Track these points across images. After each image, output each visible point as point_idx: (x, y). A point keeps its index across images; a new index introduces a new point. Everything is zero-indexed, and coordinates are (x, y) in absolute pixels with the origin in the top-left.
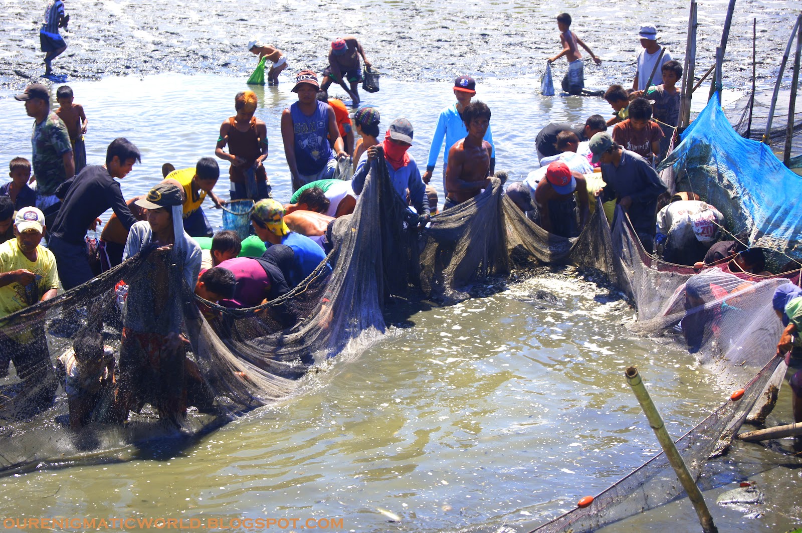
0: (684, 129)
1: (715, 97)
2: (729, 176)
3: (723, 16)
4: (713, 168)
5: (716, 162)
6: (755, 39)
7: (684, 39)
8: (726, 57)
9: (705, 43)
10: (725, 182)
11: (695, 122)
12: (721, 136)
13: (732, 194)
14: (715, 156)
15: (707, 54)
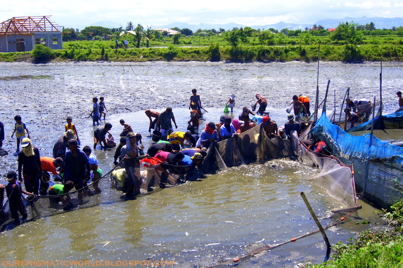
0: (316, 122)
1: (324, 113)
2: (329, 136)
3: (326, 89)
4: (324, 133)
5: (325, 132)
6: (335, 95)
7: (315, 95)
8: (327, 101)
9: (321, 97)
10: (328, 137)
11: (319, 120)
12: (326, 124)
13: (331, 141)
14: (324, 130)
15: (321, 100)
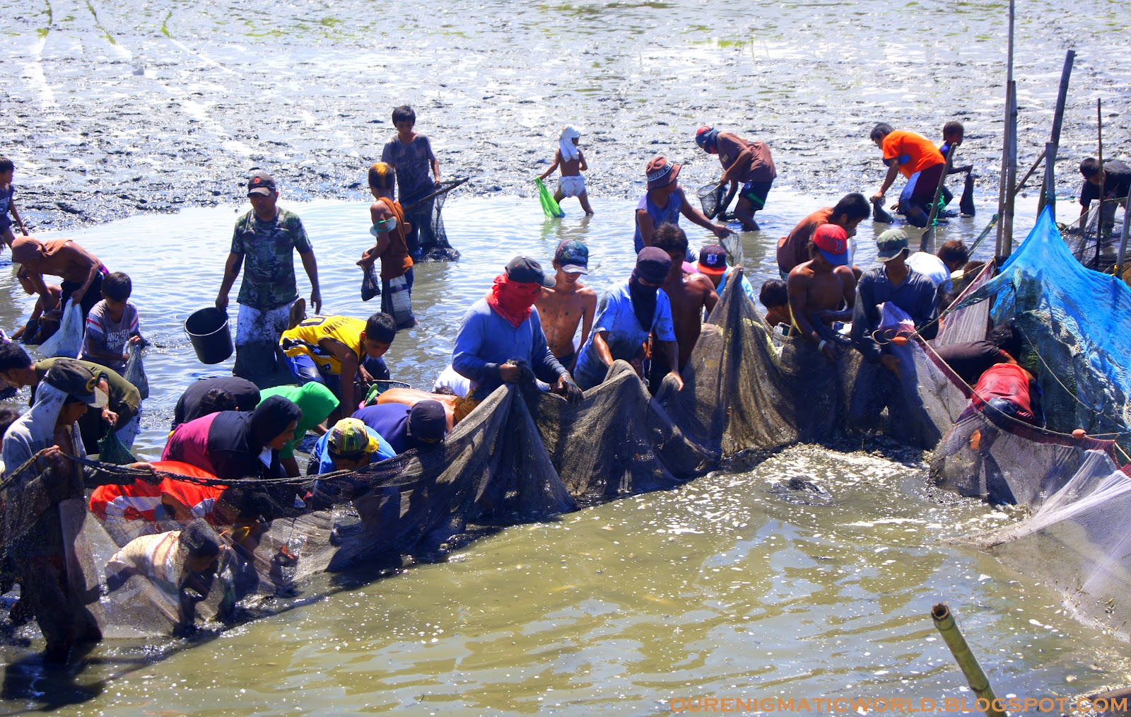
0: (1005, 258)
1: (1047, 213)
2: (1068, 324)
3: (1054, 95)
4: (1045, 313)
5: (1048, 305)
6: (1100, 126)
7: (1000, 129)
8: (1060, 153)
9: (1031, 135)
10: (1063, 333)
11: (1021, 249)
12: (1055, 266)
13: (1073, 350)
14: (1046, 296)
15: (1034, 150)
